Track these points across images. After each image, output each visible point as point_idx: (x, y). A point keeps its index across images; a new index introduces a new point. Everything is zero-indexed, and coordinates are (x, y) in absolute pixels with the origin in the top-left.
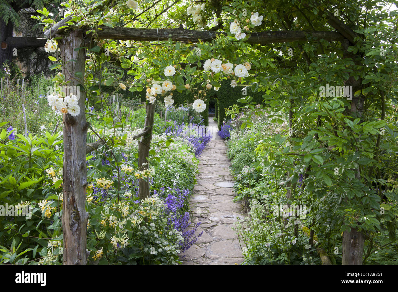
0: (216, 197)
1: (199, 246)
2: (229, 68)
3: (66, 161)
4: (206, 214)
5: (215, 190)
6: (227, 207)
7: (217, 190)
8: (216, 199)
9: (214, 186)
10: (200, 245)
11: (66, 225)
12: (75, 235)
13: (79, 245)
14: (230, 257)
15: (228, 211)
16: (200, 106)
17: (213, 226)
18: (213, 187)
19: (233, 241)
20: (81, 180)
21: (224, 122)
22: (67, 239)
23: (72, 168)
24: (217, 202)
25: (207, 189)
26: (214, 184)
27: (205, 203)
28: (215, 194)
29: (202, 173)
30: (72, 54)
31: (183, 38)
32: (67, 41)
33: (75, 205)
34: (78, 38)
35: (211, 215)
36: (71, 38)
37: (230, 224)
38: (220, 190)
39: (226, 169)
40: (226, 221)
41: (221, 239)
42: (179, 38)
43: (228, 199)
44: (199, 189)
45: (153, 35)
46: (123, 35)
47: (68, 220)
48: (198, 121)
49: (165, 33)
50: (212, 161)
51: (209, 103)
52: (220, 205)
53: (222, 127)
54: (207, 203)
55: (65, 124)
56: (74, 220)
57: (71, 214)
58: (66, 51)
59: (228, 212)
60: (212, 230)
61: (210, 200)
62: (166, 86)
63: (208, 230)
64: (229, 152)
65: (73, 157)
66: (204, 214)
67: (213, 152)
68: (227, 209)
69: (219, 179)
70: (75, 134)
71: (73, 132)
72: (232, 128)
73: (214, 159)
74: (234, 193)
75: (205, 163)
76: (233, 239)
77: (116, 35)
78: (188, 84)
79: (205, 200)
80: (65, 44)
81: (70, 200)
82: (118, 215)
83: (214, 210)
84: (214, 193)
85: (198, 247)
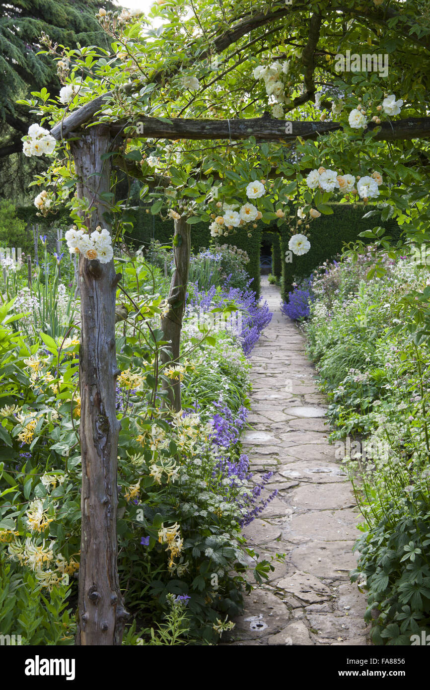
0: (291, 436)
1: (268, 522)
2: (349, 183)
3: (87, 335)
4: (276, 465)
5: (287, 422)
6: (315, 453)
7: (291, 423)
8: (292, 439)
9: (284, 414)
10: (269, 520)
11: (87, 439)
12: (102, 456)
13: (108, 471)
14: (330, 540)
15: (319, 460)
16: (301, 245)
17: (290, 487)
18: (284, 417)
19: (333, 513)
20: (109, 367)
21: (294, 284)
22: (89, 462)
23: (96, 348)
24: (293, 444)
25: (270, 420)
26: (283, 410)
27: (269, 445)
28: (289, 429)
29: (256, 390)
30: (94, 164)
31: (271, 134)
32: (85, 142)
33: (101, 407)
34: (104, 138)
35: (285, 467)
36: (91, 138)
37: (326, 483)
38: (297, 422)
39: (306, 381)
40: (315, 478)
41: (309, 510)
42: (264, 134)
43: (316, 439)
44: (255, 421)
45: (222, 131)
46: (174, 132)
47: (92, 431)
48: (239, 283)
49: (242, 126)
50: (276, 366)
51: (262, 243)
52: (301, 450)
53: (290, 295)
54: (274, 446)
55: (83, 277)
56: (100, 432)
57: (96, 422)
58: (84, 159)
59: (320, 462)
60: (289, 495)
61: (279, 441)
62: (247, 212)
63: (282, 494)
64: (309, 347)
65: (97, 330)
66: (271, 465)
67: (275, 348)
68: (316, 457)
69: (293, 401)
70: (99, 292)
71: (97, 290)
72: (314, 297)
73: (279, 361)
74: (329, 427)
75: (261, 370)
76: (334, 509)
77: (163, 132)
78: (280, 210)
79: (270, 441)
80: (83, 148)
81: (94, 399)
82: (164, 427)
83: (291, 459)
84: (286, 427)
85: (265, 523)
